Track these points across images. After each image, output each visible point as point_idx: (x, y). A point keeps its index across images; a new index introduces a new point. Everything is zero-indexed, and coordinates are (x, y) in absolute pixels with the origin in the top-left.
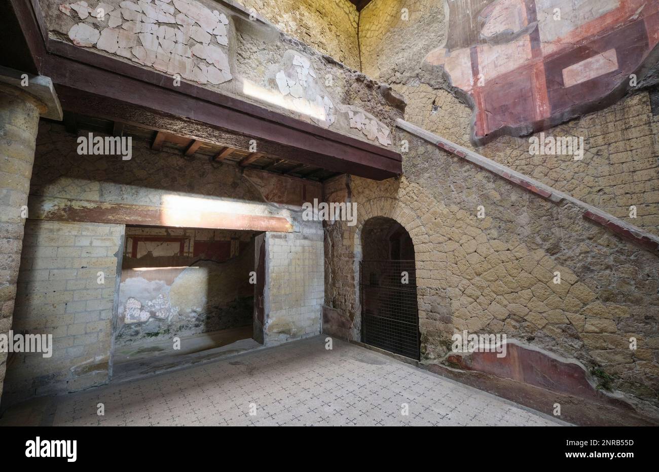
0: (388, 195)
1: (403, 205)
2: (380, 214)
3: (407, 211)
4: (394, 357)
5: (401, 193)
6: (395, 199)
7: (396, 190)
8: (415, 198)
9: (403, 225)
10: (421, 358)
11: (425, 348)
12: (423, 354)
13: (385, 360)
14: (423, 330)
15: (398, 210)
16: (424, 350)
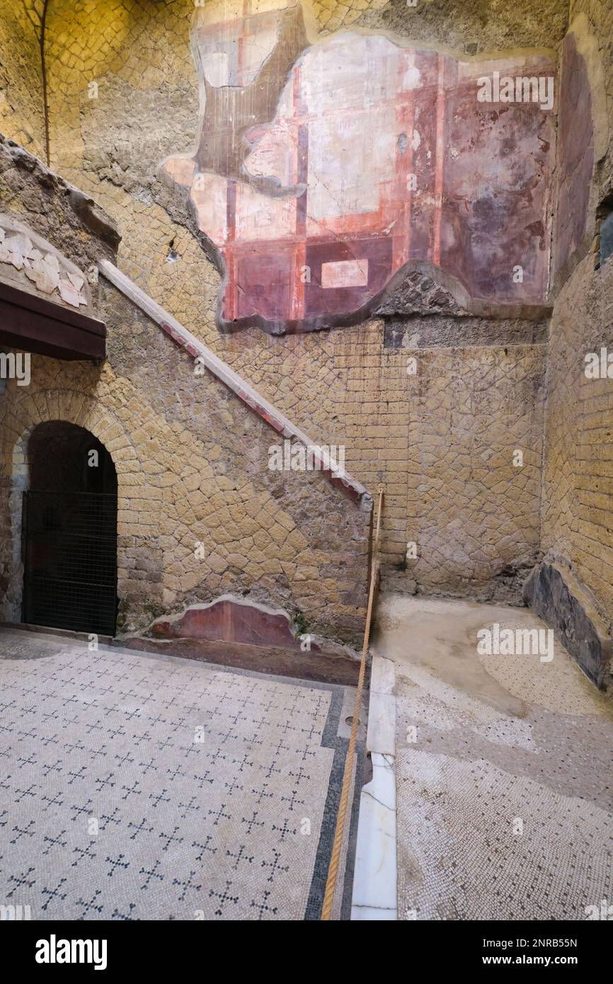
0: (79, 387)
1: (104, 410)
2: (63, 418)
3: (109, 419)
4: (75, 637)
5: (102, 389)
6: (92, 397)
7: (94, 382)
8: (124, 401)
9: (102, 441)
10: (117, 632)
11: (124, 618)
12: (121, 626)
13: (60, 645)
14: (122, 593)
15: (95, 416)
16: (122, 622)
